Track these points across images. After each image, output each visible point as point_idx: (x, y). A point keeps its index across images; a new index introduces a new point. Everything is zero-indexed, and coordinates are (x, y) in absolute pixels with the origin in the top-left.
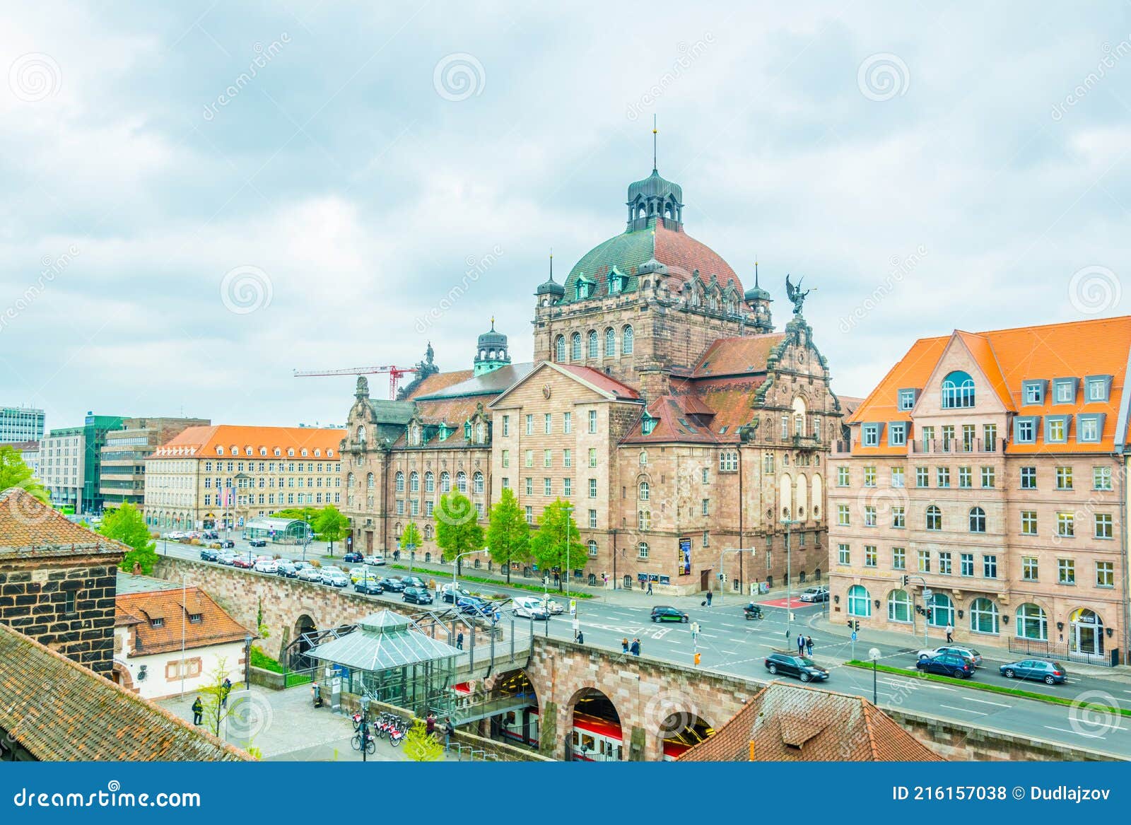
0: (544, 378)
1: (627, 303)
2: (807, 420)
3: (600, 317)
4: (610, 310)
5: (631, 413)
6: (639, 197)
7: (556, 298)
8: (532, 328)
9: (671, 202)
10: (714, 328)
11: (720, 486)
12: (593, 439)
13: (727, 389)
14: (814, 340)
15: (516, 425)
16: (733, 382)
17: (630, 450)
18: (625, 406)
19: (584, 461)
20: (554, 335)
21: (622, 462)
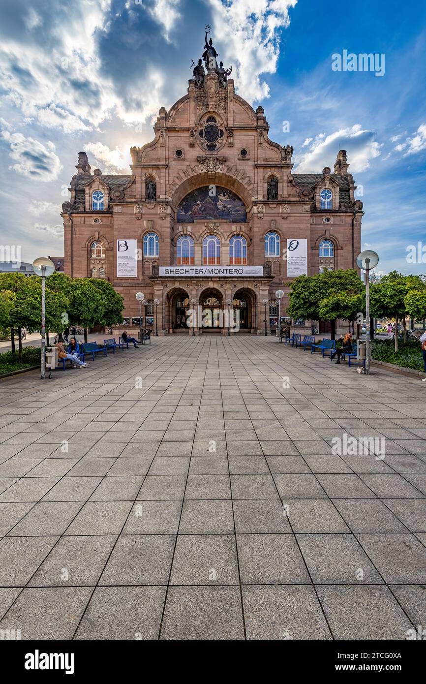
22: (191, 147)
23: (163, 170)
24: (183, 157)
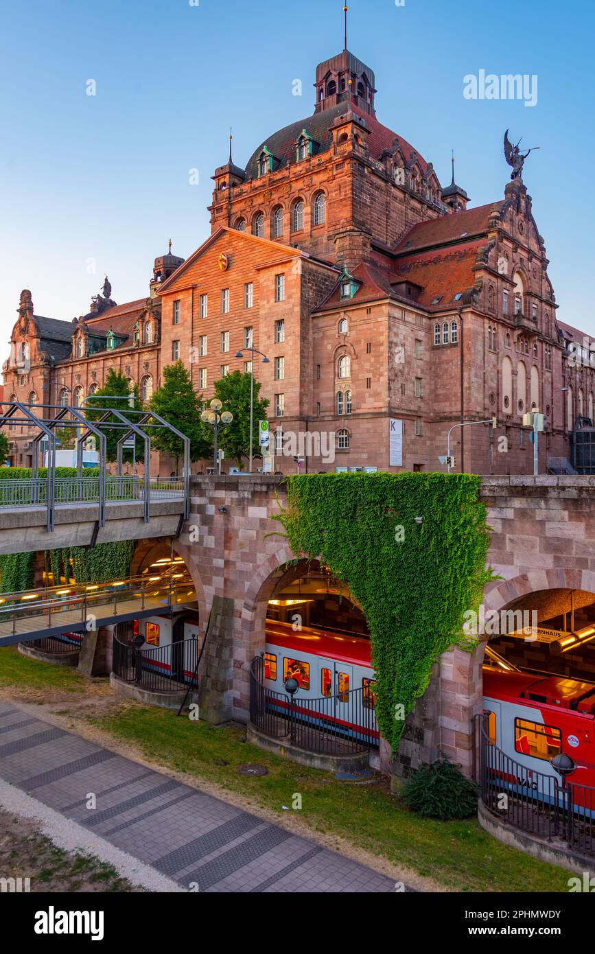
0: (221, 248)
1: (319, 165)
2: (525, 302)
3: (286, 189)
4: (299, 177)
5: (326, 280)
6: (329, 74)
7: (236, 181)
8: (209, 215)
9: (363, 83)
10: (413, 209)
11: (434, 363)
12: (280, 310)
13: (437, 261)
14: (534, 212)
15: (188, 309)
16: (444, 252)
17: (326, 319)
18: (320, 270)
19: (269, 337)
20: (234, 219)
21: (316, 336)
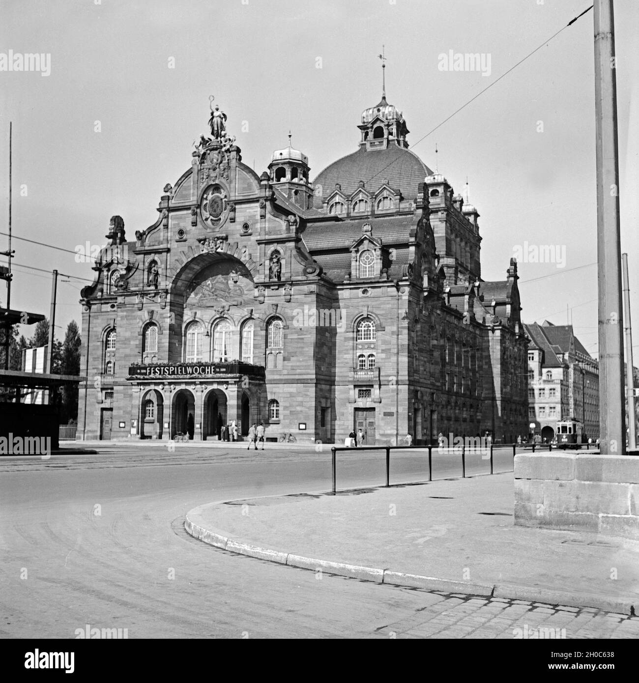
22: (193, 226)
23: (165, 254)
24: (185, 237)
